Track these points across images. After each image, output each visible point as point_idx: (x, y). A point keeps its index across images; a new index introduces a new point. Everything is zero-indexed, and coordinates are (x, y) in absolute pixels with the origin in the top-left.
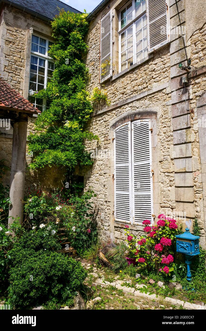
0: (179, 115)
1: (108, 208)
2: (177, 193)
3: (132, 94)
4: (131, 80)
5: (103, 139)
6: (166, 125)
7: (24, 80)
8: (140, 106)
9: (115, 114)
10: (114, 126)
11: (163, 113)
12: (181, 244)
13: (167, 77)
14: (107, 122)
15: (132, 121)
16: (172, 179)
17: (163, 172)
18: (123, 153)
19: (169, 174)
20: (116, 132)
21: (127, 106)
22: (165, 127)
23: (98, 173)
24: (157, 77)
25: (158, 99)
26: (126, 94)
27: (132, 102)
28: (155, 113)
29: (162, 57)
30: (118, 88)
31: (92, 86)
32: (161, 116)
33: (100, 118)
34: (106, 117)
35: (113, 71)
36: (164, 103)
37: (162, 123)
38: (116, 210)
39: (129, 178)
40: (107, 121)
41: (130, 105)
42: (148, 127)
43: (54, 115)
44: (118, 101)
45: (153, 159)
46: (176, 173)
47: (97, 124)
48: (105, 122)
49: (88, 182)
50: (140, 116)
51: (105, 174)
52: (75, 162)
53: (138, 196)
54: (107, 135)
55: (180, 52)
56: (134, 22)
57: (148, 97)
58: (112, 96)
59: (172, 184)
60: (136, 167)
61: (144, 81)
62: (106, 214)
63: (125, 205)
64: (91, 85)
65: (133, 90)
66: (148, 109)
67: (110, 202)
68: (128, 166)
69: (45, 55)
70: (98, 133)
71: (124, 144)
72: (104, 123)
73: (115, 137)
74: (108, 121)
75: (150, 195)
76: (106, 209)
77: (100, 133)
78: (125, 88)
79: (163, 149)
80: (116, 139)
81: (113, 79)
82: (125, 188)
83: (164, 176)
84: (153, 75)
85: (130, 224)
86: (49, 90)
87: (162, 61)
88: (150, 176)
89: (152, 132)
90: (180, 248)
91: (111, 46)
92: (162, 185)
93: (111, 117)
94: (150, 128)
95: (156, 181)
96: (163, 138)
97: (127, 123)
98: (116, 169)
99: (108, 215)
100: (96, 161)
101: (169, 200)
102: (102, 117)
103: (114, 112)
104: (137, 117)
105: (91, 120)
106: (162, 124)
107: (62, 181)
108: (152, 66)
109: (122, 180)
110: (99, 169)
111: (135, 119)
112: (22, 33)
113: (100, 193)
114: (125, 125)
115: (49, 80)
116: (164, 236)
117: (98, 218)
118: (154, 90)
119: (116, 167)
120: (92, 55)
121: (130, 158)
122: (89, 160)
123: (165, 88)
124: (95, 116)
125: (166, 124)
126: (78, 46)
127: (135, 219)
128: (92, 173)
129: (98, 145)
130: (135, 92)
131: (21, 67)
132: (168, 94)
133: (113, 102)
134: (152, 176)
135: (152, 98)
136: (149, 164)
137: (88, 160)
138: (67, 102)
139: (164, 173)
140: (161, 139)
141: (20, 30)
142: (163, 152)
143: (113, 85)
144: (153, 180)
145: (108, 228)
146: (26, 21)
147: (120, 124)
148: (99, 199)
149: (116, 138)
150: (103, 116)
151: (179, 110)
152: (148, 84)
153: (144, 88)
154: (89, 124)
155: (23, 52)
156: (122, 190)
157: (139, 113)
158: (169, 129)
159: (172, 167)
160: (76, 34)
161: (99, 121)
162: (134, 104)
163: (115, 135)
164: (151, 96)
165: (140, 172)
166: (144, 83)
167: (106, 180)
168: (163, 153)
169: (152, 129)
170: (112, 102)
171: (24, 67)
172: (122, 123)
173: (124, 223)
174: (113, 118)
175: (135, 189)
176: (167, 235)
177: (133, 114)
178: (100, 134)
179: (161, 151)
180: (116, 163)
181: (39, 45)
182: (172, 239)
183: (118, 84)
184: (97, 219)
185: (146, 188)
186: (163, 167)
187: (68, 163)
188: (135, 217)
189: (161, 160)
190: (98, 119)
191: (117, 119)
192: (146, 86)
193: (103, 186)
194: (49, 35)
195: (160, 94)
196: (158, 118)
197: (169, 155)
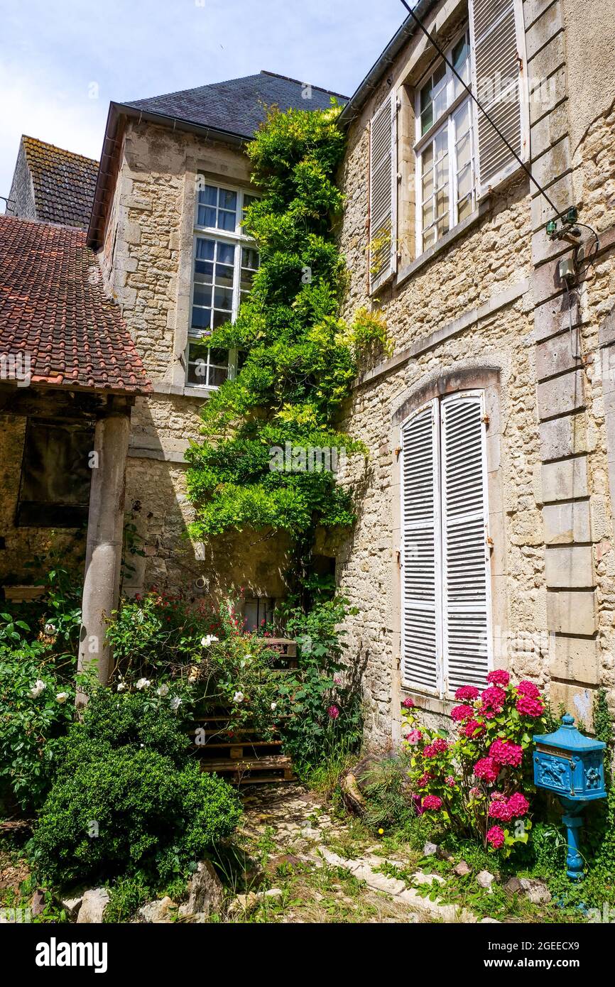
0: (555, 372)
1: (388, 650)
2: (551, 608)
3: (442, 319)
4: (441, 281)
5: (377, 453)
6: (522, 405)
7: (176, 305)
8: (464, 353)
9: (403, 379)
10: (401, 412)
11: (515, 369)
12: (546, 764)
13: (526, 262)
14: (386, 403)
15: (441, 398)
16: (539, 564)
17: (517, 546)
18: (419, 490)
19: (532, 551)
20: (406, 431)
21: (430, 354)
22: (522, 410)
23: (366, 549)
24: (502, 265)
25: (504, 330)
26: (428, 322)
27: (442, 343)
28: (497, 372)
29: (513, 206)
30: (411, 306)
31: (354, 303)
32: (512, 380)
33: (372, 393)
34: (385, 389)
35: (399, 259)
36: (519, 340)
37: (515, 399)
38: (406, 657)
39: (433, 561)
40: (388, 399)
41: (438, 352)
42: (479, 414)
43: (253, 389)
44: (411, 342)
45: (491, 508)
46: (549, 546)
47: (364, 409)
48: (382, 401)
49: (344, 573)
50: (459, 382)
51: (381, 550)
52: (303, 519)
53: (457, 616)
54: (385, 440)
55: (555, 186)
56: (451, 114)
57: (480, 326)
58: (398, 329)
59: (541, 580)
60: (452, 529)
61: (470, 280)
62: (382, 666)
63: (426, 641)
64: (352, 300)
65: (443, 308)
66: (479, 362)
67: (391, 631)
68: (432, 528)
69: (234, 231)
70: (367, 434)
71: (424, 463)
72: (380, 405)
73: (401, 445)
74: (388, 401)
75: (485, 613)
76: (384, 653)
77: (371, 435)
78: (426, 305)
79: (516, 476)
80: (405, 451)
81: (400, 279)
82: (425, 591)
83: (519, 555)
84: (492, 261)
85: (438, 698)
86: (243, 324)
87: (514, 219)
88: (483, 557)
89: (488, 426)
90: (543, 775)
91: (392, 190)
92: (515, 584)
93: (396, 387)
94: (482, 416)
95: (499, 571)
96: (518, 444)
97: (429, 404)
98: (406, 536)
99: (389, 671)
100: (363, 514)
101: (533, 629)
102: (375, 388)
103: (401, 373)
104: (454, 384)
105: (352, 400)
106: (515, 403)
107: (282, 571)
108: (488, 235)
109: (418, 569)
110: (370, 537)
111: (448, 391)
112: (171, 183)
113: (370, 605)
114: (424, 410)
115: (244, 298)
116: (501, 734)
117: (366, 676)
118: (495, 304)
119: (406, 531)
120: (353, 220)
121: (436, 503)
122: (344, 513)
123: (521, 297)
124: (360, 388)
125: (523, 402)
126: (316, 198)
127: (450, 685)
128: (353, 547)
129: (367, 467)
130: (449, 314)
131: (170, 270)
132: (527, 313)
133: (401, 347)
134: (489, 558)
135: (490, 328)
136: (482, 520)
137: (341, 512)
138: (284, 353)
139: (521, 547)
140: (511, 447)
141: (167, 176)
142: (518, 485)
143: (399, 298)
144: (492, 567)
145: (387, 706)
146: (181, 151)
147: (413, 406)
148: (368, 623)
149: (405, 446)
150: (378, 385)
151: (555, 358)
152: (479, 289)
153: (471, 301)
154: (346, 412)
155: (175, 231)
156: (419, 596)
157: (460, 375)
158: (530, 417)
159: (539, 529)
160: (311, 167)
161: (370, 400)
162: (446, 349)
163: (402, 439)
164: (486, 323)
165: (462, 544)
166: (470, 287)
167: (384, 568)
168: (516, 488)
169: (487, 419)
170: (396, 346)
171: (176, 271)
172: (418, 405)
173: (422, 693)
174: (398, 392)
175: (449, 595)
176: (511, 734)
177: (443, 378)
178: (372, 438)
179: (512, 482)
180: (406, 520)
181: (218, 208)
182: (524, 746)
183: (411, 295)
184: (364, 678)
185: (476, 591)
186: (518, 529)
187: (286, 522)
188: (450, 678)
189: (511, 510)
190: (367, 395)
191: (408, 392)
192: (474, 294)
193: (377, 585)
194: (244, 178)
195: (510, 315)
196: (502, 385)
197: (531, 494)
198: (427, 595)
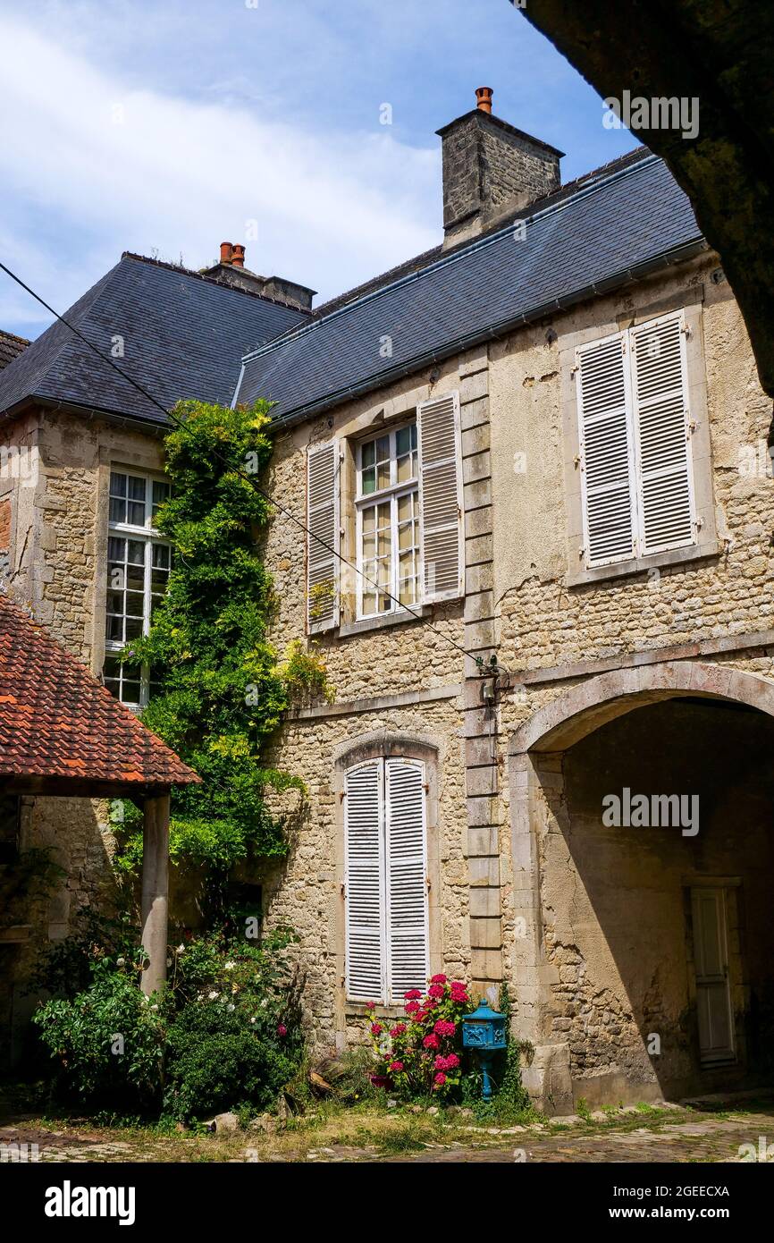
0: (478, 764)
1: (330, 971)
2: (473, 931)
3: (387, 688)
4: (386, 653)
5: (316, 789)
6: (455, 781)
7: (93, 616)
8: (407, 725)
9: (346, 728)
10: (346, 759)
11: (449, 752)
12: (470, 1030)
13: (460, 671)
14: (326, 745)
15: (385, 758)
16: (465, 899)
17: (449, 885)
18: (365, 833)
19: (461, 889)
20: (349, 778)
21: (374, 715)
22: (453, 784)
23: (303, 880)
24: (441, 664)
25: (441, 718)
26: (373, 685)
27: (387, 709)
28: (435, 751)
29: (451, 621)
30: (354, 662)
31: (284, 629)
32: (446, 759)
33: (308, 730)
34: (325, 731)
35: (342, 613)
36: (453, 730)
37: (449, 774)
38: (351, 975)
39: (378, 894)
40: (327, 741)
41: (383, 715)
42: (419, 780)
43: (181, 716)
44: (353, 697)
45: (429, 855)
46: (472, 887)
47: (299, 743)
48: (321, 742)
49: (274, 901)
50: (403, 749)
51: (321, 881)
52: (242, 851)
53: (399, 939)
54: (326, 781)
55: (483, 624)
56: (395, 495)
57: (421, 707)
58: (339, 678)
59: (466, 911)
60: (395, 869)
61: (413, 664)
62: (324, 986)
63: (371, 961)
64: (282, 626)
65: (388, 678)
66: (420, 737)
67: (333, 955)
68: (378, 867)
69: (144, 527)
70: (302, 769)
71: (369, 810)
72: (318, 744)
73: (345, 790)
74: (329, 744)
75: (424, 935)
76: (325, 975)
77: (307, 770)
78: (370, 668)
79: (449, 833)
80: (349, 796)
81: (342, 633)
82: (369, 919)
83: (450, 892)
84: (432, 657)
85: (383, 1005)
86: (159, 637)
87: (451, 632)
88: (423, 892)
89: (427, 792)
90: (470, 1038)
91: (335, 543)
92: (447, 913)
93: (337, 734)
94: (422, 782)
95: (435, 903)
96: (451, 809)
97: (375, 761)
98: (350, 871)
99: (331, 989)
100: (298, 845)
101: (460, 946)
102: (313, 726)
103: (344, 722)
104: (398, 750)
105: (282, 730)
106: (449, 777)
108: (427, 634)
109: (363, 901)
110: (307, 868)
111: (393, 753)
112: (84, 478)
113: (308, 932)
114: (370, 765)
115: (155, 603)
117: (305, 998)
118: (434, 695)
119: (350, 866)
120: (283, 541)
121: (381, 846)
122: (278, 844)
123: (455, 697)
124: (292, 721)
125: (455, 778)
126: (243, 509)
127: (392, 993)
128: (285, 876)
129: (302, 801)
130: (393, 686)
131: (85, 578)
132: (460, 711)
133: (343, 696)
134: (427, 893)
135: (430, 711)
136: (422, 864)
137: (275, 843)
138: (215, 680)
139: (451, 886)
140: (445, 811)
141: (80, 470)
142: (450, 840)
143: (341, 648)
144: (430, 901)
145: (330, 1021)
146: (93, 440)
147: (358, 758)
148: (305, 948)
149: (349, 792)
150: (316, 724)
151: (479, 753)
152: (421, 676)
153: (414, 682)
154: (276, 740)
155: (90, 532)
156: (364, 924)
157: (402, 743)
158: (460, 791)
159: (465, 874)
160: (239, 479)
161: (305, 735)
162: (392, 715)
163: (346, 785)
164: (427, 706)
165: (404, 882)
166: (413, 670)
167: (325, 898)
168: (448, 842)
169: (427, 787)
170: (341, 692)
171: (92, 579)
172: (364, 759)
173: (367, 1004)
174: (340, 739)
175: (392, 922)
176: (447, 1016)
177: (388, 742)
178: (308, 774)
179: (446, 837)
180: (351, 858)
182: (456, 1023)
183: (354, 650)
184: (302, 1000)
185: (416, 919)
186: (450, 873)
187: (224, 854)
188: (393, 988)
189: (444, 858)
190: (303, 730)
191: (353, 744)
192: (417, 679)
193: (316, 913)
194: (156, 467)
195: (445, 707)
196: (439, 761)
197: (460, 848)
198: (372, 921)
